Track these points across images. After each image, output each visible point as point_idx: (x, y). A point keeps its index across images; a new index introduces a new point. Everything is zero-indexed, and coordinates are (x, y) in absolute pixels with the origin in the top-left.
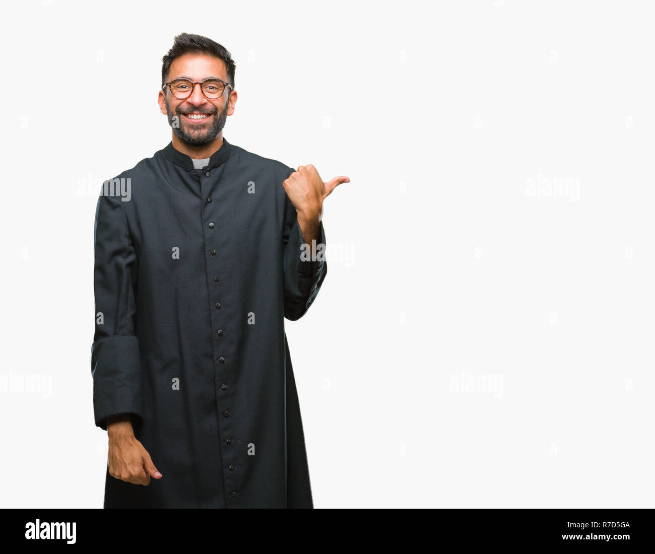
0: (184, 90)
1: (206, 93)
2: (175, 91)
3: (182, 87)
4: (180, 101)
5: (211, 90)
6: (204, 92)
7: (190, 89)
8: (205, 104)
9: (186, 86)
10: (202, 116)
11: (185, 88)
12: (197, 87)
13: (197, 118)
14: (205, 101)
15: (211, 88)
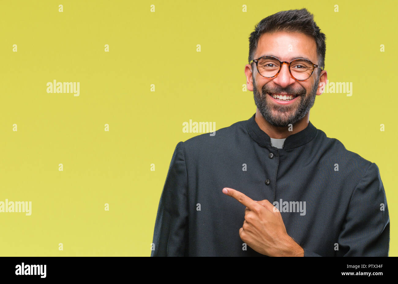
0: (270, 68)
1: (293, 73)
2: (261, 69)
3: (269, 65)
4: (266, 81)
5: (299, 70)
6: (292, 72)
7: (277, 68)
8: (293, 84)
9: (273, 65)
10: (288, 97)
11: (272, 66)
12: (285, 66)
13: (283, 99)
14: (292, 81)
15: (299, 67)
